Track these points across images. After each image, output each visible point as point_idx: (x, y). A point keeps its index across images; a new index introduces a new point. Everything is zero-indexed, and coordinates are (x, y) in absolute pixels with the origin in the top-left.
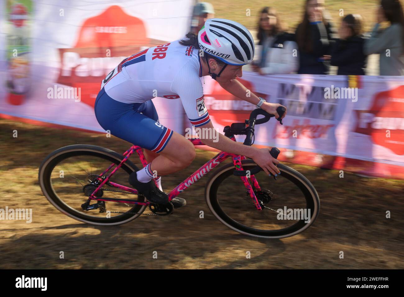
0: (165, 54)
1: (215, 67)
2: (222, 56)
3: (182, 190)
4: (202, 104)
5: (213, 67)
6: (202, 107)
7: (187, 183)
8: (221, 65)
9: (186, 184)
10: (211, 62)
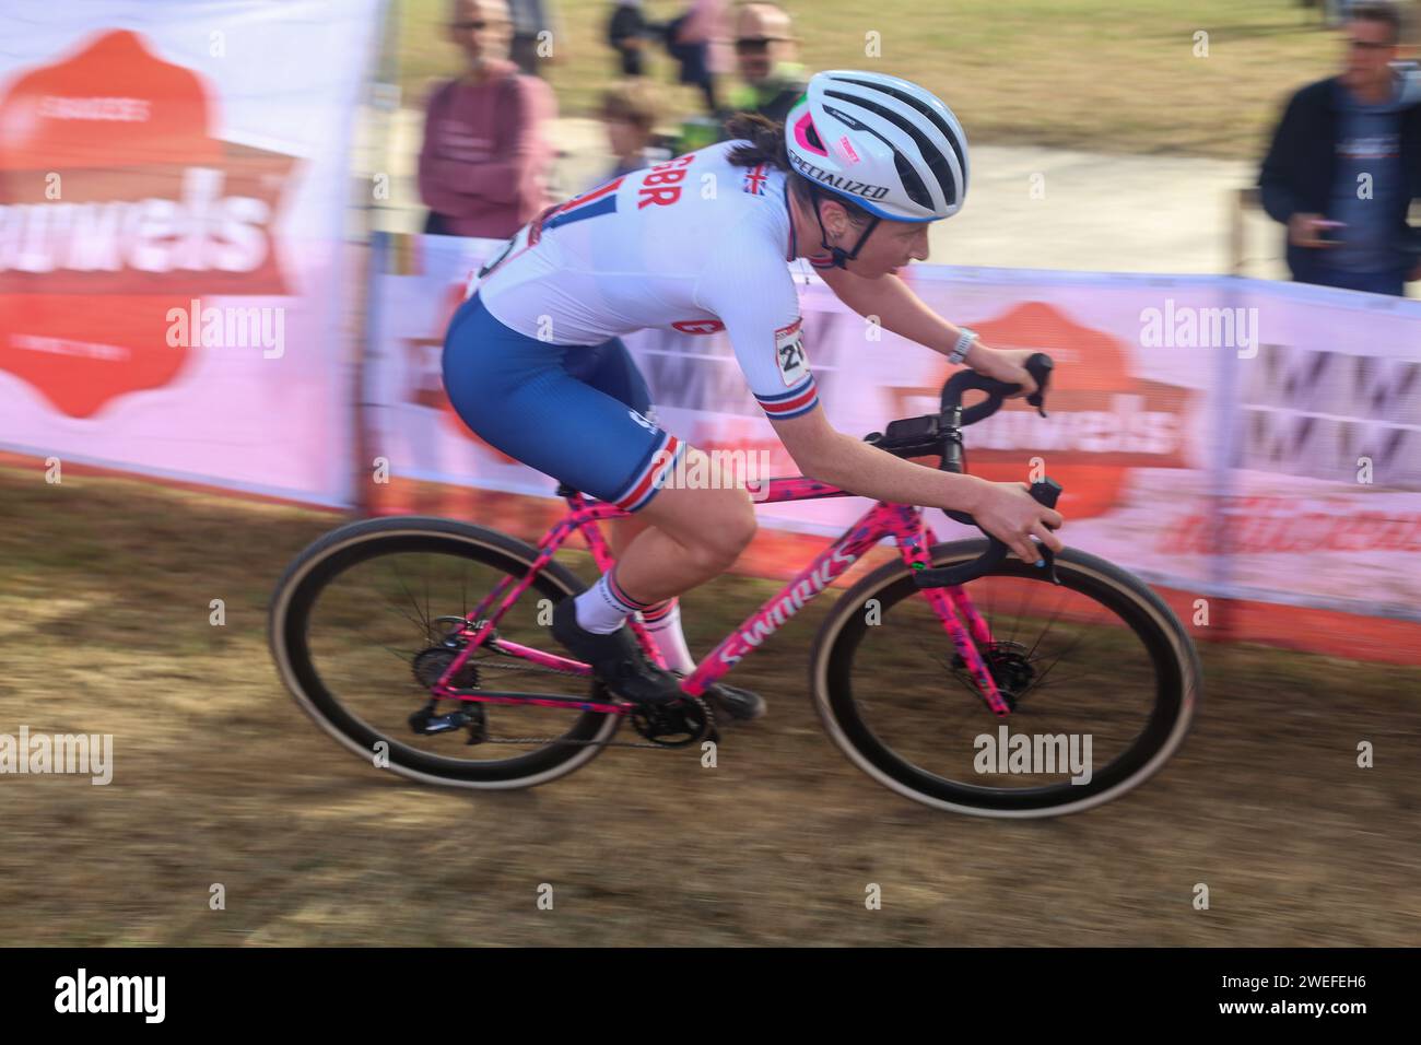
0: (677, 192)
1: (842, 228)
2: (862, 194)
3: (736, 658)
4: (796, 348)
5: (834, 228)
6: (796, 358)
7: (753, 634)
8: (861, 221)
9: (747, 636)
10: (827, 212)
